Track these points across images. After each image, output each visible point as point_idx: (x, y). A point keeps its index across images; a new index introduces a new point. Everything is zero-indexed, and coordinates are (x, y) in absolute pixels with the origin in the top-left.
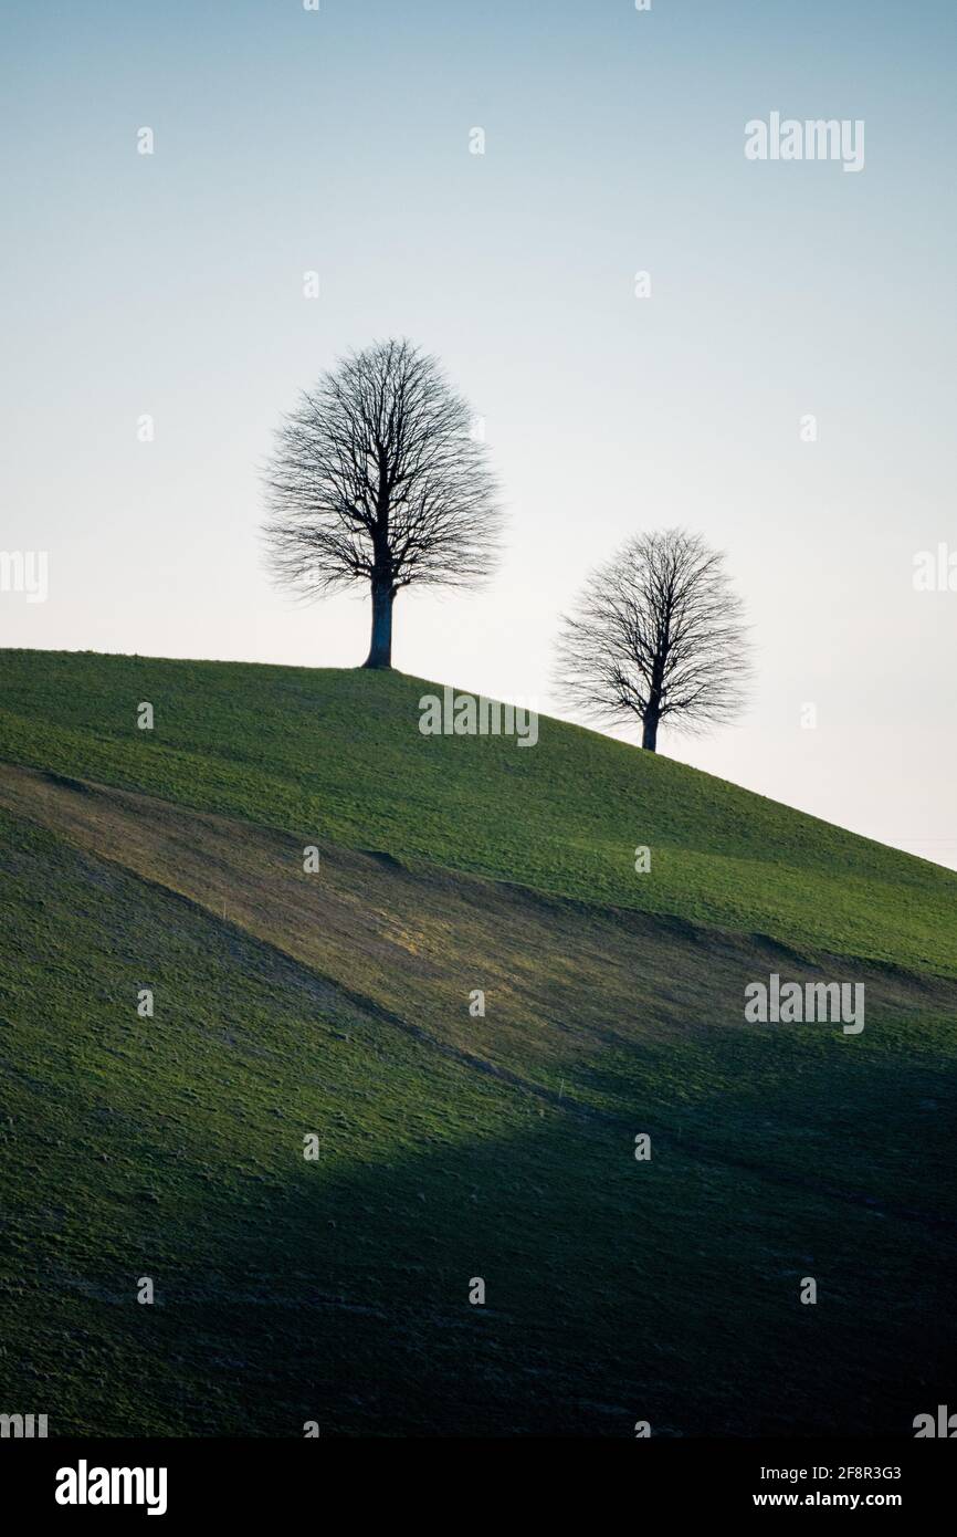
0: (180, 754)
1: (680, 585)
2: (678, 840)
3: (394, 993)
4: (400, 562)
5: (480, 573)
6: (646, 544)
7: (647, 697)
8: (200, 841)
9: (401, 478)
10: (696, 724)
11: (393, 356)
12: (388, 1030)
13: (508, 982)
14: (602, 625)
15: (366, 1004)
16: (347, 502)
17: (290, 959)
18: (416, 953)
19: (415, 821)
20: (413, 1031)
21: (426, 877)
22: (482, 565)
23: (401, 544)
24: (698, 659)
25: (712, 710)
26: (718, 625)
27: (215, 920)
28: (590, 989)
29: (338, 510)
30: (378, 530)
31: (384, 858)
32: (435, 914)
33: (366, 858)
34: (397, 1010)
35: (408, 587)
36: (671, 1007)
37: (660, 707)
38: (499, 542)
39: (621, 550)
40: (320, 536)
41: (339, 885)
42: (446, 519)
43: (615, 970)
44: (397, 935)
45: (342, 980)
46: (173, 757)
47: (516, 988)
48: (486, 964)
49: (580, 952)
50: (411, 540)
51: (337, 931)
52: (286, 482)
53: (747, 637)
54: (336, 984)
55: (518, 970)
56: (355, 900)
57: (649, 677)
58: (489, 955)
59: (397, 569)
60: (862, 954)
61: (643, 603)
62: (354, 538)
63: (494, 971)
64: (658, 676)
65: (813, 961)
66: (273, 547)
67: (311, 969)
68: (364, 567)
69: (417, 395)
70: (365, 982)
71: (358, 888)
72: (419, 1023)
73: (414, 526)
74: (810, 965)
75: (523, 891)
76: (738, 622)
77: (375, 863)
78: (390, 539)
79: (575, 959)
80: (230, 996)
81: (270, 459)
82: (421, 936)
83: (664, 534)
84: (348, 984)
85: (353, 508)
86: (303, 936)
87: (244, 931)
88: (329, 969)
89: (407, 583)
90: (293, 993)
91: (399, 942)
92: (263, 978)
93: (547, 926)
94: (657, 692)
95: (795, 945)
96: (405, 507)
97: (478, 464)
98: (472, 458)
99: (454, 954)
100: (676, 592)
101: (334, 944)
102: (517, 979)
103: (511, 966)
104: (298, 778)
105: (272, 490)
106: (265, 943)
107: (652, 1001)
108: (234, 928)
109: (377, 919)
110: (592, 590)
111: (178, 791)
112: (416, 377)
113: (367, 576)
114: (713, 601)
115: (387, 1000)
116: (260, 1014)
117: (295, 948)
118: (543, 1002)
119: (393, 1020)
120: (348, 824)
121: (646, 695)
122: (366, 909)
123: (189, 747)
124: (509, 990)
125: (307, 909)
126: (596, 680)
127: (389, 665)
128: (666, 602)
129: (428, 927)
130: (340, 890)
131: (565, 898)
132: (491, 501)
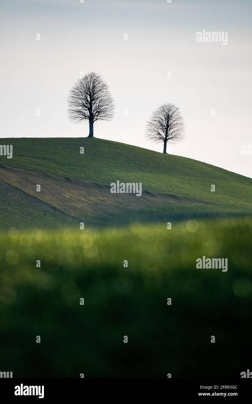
0: (32, 159)
1: (171, 114)
2: (141, 171)
3: (61, 206)
4: (95, 116)
5: (110, 117)
6: (163, 106)
7: (165, 137)
8: (28, 177)
9: (94, 99)
10: (174, 142)
11: (92, 76)
12: (57, 213)
13: (87, 202)
14: (156, 123)
15: (54, 208)
16: (84, 104)
17: (40, 200)
18: (69, 198)
19: (79, 170)
20: (63, 213)
21: (76, 182)
22: (111, 116)
23: (95, 112)
24: (175, 129)
25: (178, 139)
26: (179, 122)
27: (26, 193)
28: (104, 203)
29: (82, 106)
30: (90, 109)
31: (68, 179)
32: (75, 190)
33: (63, 179)
34: (60, 209)
35: (97, 121)
36: (120, 205)
37: (167, 139)
38: (114, 111)
39: (159, 107)
40: (79, 111)
41: (56, 184)
42: (103, 107)
43: (111, 199)
44: (65, 194)
45: (50, 204)
46: (30, 160)
47: (88, 204)
48: (83, 199)
49: (105, 196)
50: (97, 111)
51: (52, 194)
52: (71, 101)
53: (184, 124)
54: (48, 204)
55: (90, 200)
56: (58, 187)
57: (165, 133)
58: (84, 197)
59: (94, 117)
60: (168, 193)
61: (163, 118)
62: (86, 112)
63: (84, 200)
64: (167, 133)
65: (155, 195)
66: (70, 114)
67: (44, 202)
68: (87, 117)
69: (97, 83)
70: (55, 204)
71: (60, 185)
72: (64, 211)
73: (97, 109)
74: (154, 196)
75: (96, 184)
76: (183, 121)
77: (65, 180)
78: (92, 112)
79: (103, 197)
80: (24, 208)
81: (68, 96)
82: (71, 194)
83: (167, 104)
84: (51, 204)
85: (85, 106)
86: (44, 195)
87: (31, 195)
88: (48, 202)
89: (97, 120)
90: (38, 207)
91: (65, 196)
92: (32, 204)
93: (99, 191)
94: (166, 136)
95: (152, 192)
96: (95, 105)
97: (110, 96)
98: (108, 95)
99: (77, 197)
100: (170, 115)
101: (51, 197)
102: (89, 202)
103: (88, 199)
104: (57, 163)
105: (69, 102)
106: (35, 197)
107: (117, 204)
108: (29, 194)
109: (62, 191)
110: (153, 116)
111: (28, 167)
112: (97, 79)
113: (88, 119)
114: (178, 117)
115: (59, 207)
116: (30, 211)
117: (42, 198)
118: (93, 206)
119: (59, 211)
120: (63, 172)
121: (164, 137)
122: (60, 189)
123: (35, 158)
124: (86, 204)
125: (47, 190)
126: (154, 134)
127: (93, 136)
128: (168, 118)
129: (73, 192)
130: (56, 185)
131: (105, 185)
132: (113, 103)
